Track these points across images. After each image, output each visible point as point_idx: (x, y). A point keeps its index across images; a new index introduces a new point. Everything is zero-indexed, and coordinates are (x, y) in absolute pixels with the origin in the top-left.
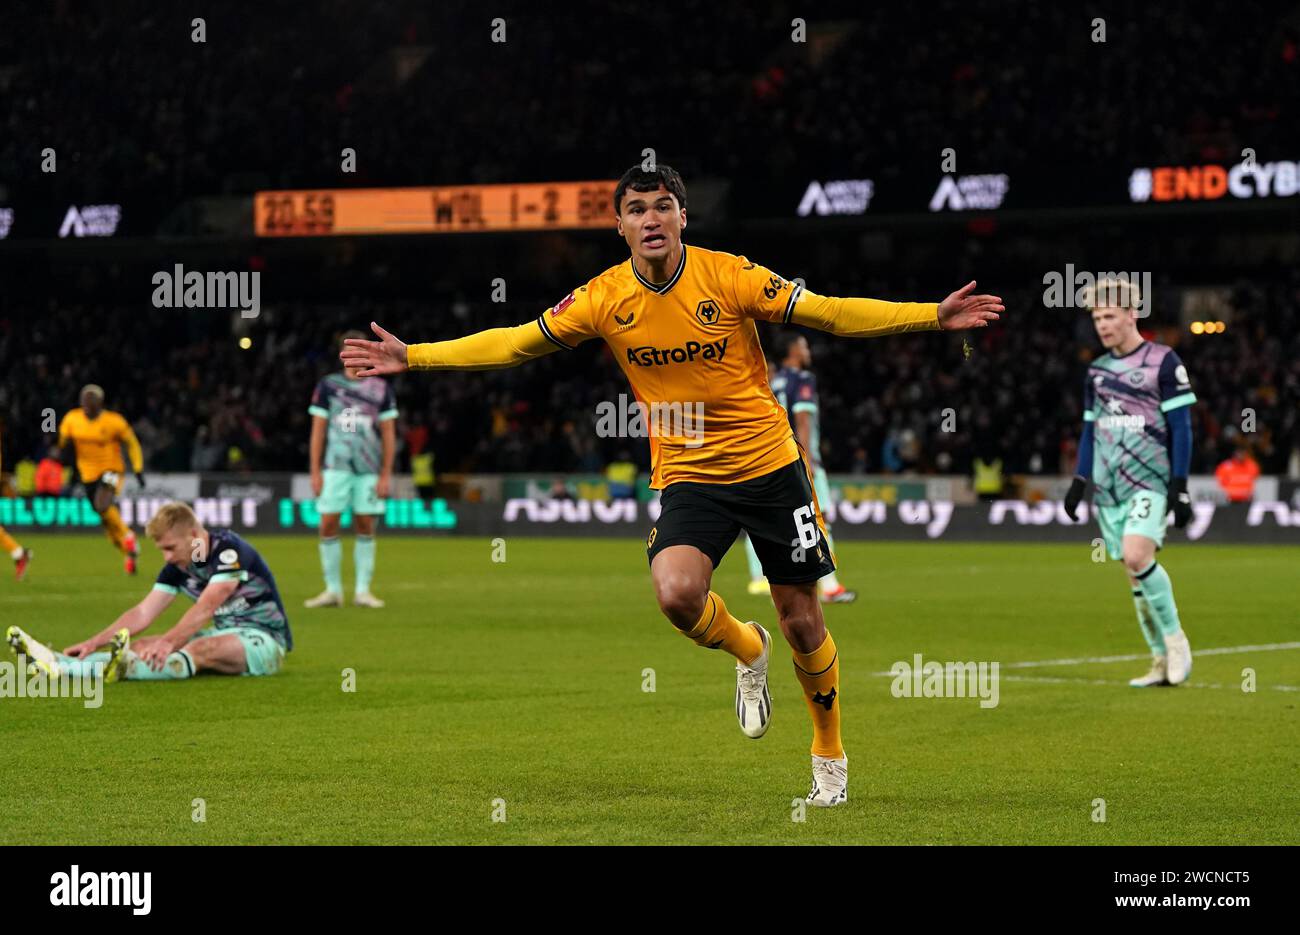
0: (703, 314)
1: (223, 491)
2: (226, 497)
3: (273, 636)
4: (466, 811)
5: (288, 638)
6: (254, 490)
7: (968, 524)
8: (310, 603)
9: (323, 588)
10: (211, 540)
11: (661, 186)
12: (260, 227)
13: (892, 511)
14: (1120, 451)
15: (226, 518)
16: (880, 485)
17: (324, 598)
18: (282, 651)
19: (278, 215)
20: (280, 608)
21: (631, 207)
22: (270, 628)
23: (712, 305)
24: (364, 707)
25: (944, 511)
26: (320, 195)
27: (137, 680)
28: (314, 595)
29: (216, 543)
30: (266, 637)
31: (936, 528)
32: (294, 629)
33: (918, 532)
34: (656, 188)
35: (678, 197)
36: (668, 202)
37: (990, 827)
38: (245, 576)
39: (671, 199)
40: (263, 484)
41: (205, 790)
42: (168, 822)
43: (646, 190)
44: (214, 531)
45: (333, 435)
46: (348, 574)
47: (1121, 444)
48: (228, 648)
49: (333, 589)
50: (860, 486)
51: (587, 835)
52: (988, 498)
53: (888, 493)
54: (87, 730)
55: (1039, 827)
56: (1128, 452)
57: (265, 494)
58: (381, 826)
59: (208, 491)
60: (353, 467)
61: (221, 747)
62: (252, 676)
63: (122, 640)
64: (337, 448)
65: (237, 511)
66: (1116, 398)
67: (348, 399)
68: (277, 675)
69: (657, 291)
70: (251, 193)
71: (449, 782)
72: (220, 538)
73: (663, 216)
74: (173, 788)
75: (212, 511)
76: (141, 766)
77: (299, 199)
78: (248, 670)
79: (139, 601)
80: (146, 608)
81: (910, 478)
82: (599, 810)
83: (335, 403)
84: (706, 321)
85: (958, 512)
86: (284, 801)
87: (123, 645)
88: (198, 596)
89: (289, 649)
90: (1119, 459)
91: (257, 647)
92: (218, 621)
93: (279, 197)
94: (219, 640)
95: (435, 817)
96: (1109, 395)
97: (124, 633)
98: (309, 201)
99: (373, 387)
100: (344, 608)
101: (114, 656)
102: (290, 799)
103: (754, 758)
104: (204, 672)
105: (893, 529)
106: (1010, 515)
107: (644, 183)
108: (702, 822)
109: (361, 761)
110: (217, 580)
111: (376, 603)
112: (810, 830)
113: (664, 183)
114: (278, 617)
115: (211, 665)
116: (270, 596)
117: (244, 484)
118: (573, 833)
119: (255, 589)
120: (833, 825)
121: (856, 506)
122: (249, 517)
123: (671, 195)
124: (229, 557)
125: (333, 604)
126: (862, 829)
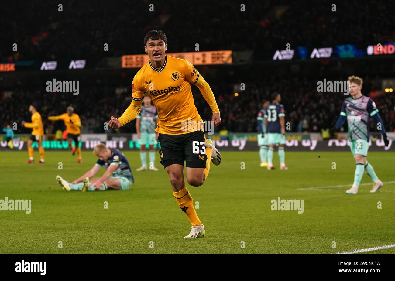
0: (174, 77)
1: (113, 138)
2: (115, 140)
3: (128, 179)
4: (183, 228)
5: (133, 179)
6: (122, 138)
7: (322, 146)
8: (138, 170)
9: (141, 165)
10: (112, 152)
11: (160, 38)
12: (124, 65)
13: (300, 143)
14: (353, 126)
15: (115, 146)
16: (297, 136)
17: (142, 168)
18: (131, 183)
19: (128, 62)
20: (130, 171)
21: (150, 44)
22: (128, 177)
23: (176, 74)
24: (153, 199)
25: (315, 143)
26: (140, 56)
27: (90, 191)
28: (139, 167)
29: (113, 154)
30: (126, 179)
31: (312, 148)
32: (134, 176)
33: (307, 149)
34: (158, 39)
35: (164, 41)
36: (162, 43)
37: (332, 232)
38: (120, 163)
39: (163, 42)
40: (124, 137)
41: (110, 222)
42: (100, 230)
43: (155, 40)
44: (112, 150)
45: (142, 123)
46: (148, 161)
47: (354, 124)
48: (116, 182)
49: (144, 166)
50: (291, 136)
51: (217, 235)
52: (327, 140)
53: (299, 138)
54: (78, 205)
55: (346, 232)
56: (355, 126)
57: (125, 139)
58: (159, 232)
59: (109, 139)
60: (148, 131)
61: (115, 210)
62: (123, 190)
63: (87, 180)
64: (144, 127)
65: (118, 144)
66: (354, 111)
67: (146, 113)
68: (130, 190)
69: (158, 71)
70: (120, 56)
71: (178, 220)
72: (114, 152)
73: (160, 48)
74: (101, 221)
75: (111, 144)
76: (93, 215)
77: (134, 57)
78: (121, 188)
79: (91, 169)
80: (93, 171)
81: (306, 133)
82: (220, 227)
83: (143, 114)
84: (175, 79)
85: (319, 143)
86: (132, 225)
87: (87, 182)
88: (107, 168)
89: (133, 182)
90: (353, 128)
91: (124, 182)
92: (114, 175)
93: (129, 57)
94: (113, 179)
95: (174, 230)
96: (351, 110)
97: (87, 178)
98: (137, 58)
99: (153, 109)
100: (147, 171)
101: (85, 185)
102: (134, 224)
103: (263, 213)
104: (110, 189)
105: (300, 148)
106: (334, 144)
107: (155, 37)
108: (249, 231)
109: (153, 214)
110: (113, 164)
111: (156, 170)
112: (280, 233)
113: (161, 37)
114: (130, 174)
115: (111, 187)
116: (128, 167)
117: (119, 137)
118: (213, 234)
119: (124, 166)
120: (287, 232)
121: (290, 142)
122: (121, 146)
123: (163, 41)
124: (116, 158)
125: (144, 170)
126: (295, 233)
